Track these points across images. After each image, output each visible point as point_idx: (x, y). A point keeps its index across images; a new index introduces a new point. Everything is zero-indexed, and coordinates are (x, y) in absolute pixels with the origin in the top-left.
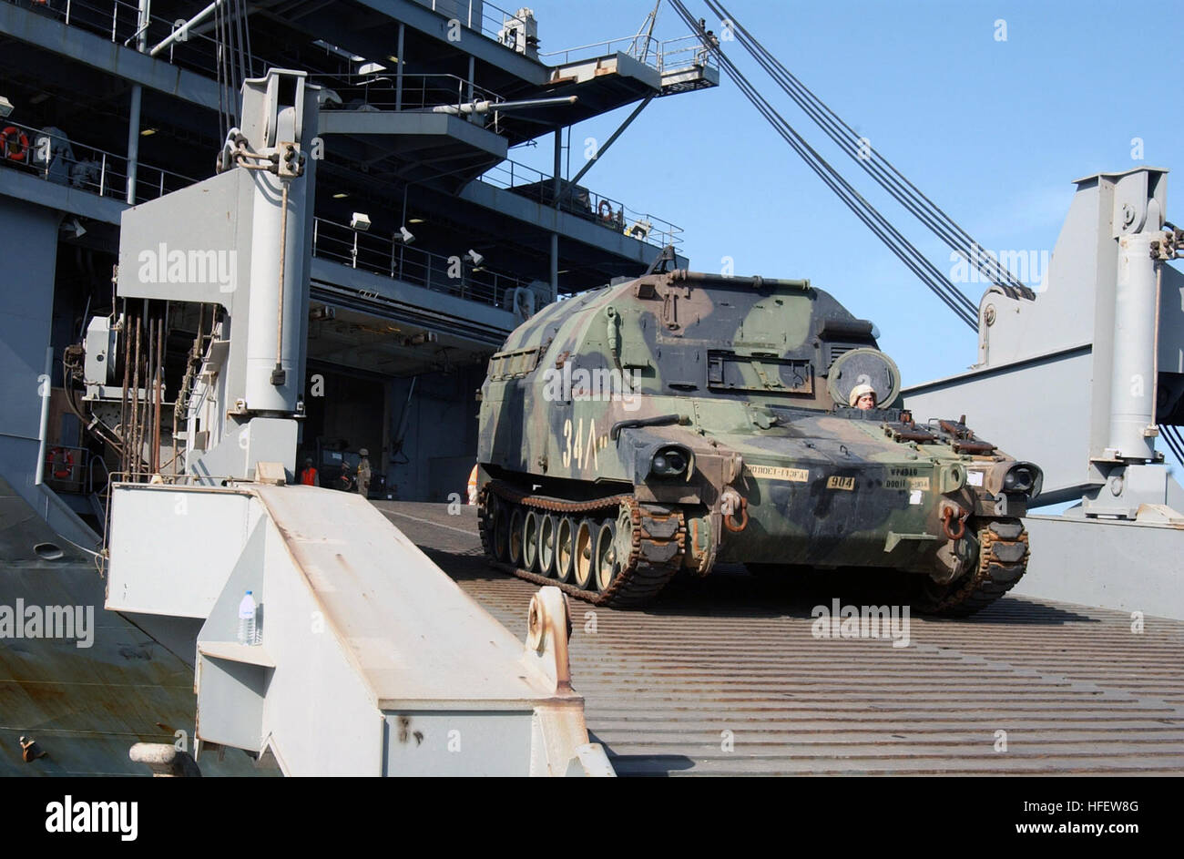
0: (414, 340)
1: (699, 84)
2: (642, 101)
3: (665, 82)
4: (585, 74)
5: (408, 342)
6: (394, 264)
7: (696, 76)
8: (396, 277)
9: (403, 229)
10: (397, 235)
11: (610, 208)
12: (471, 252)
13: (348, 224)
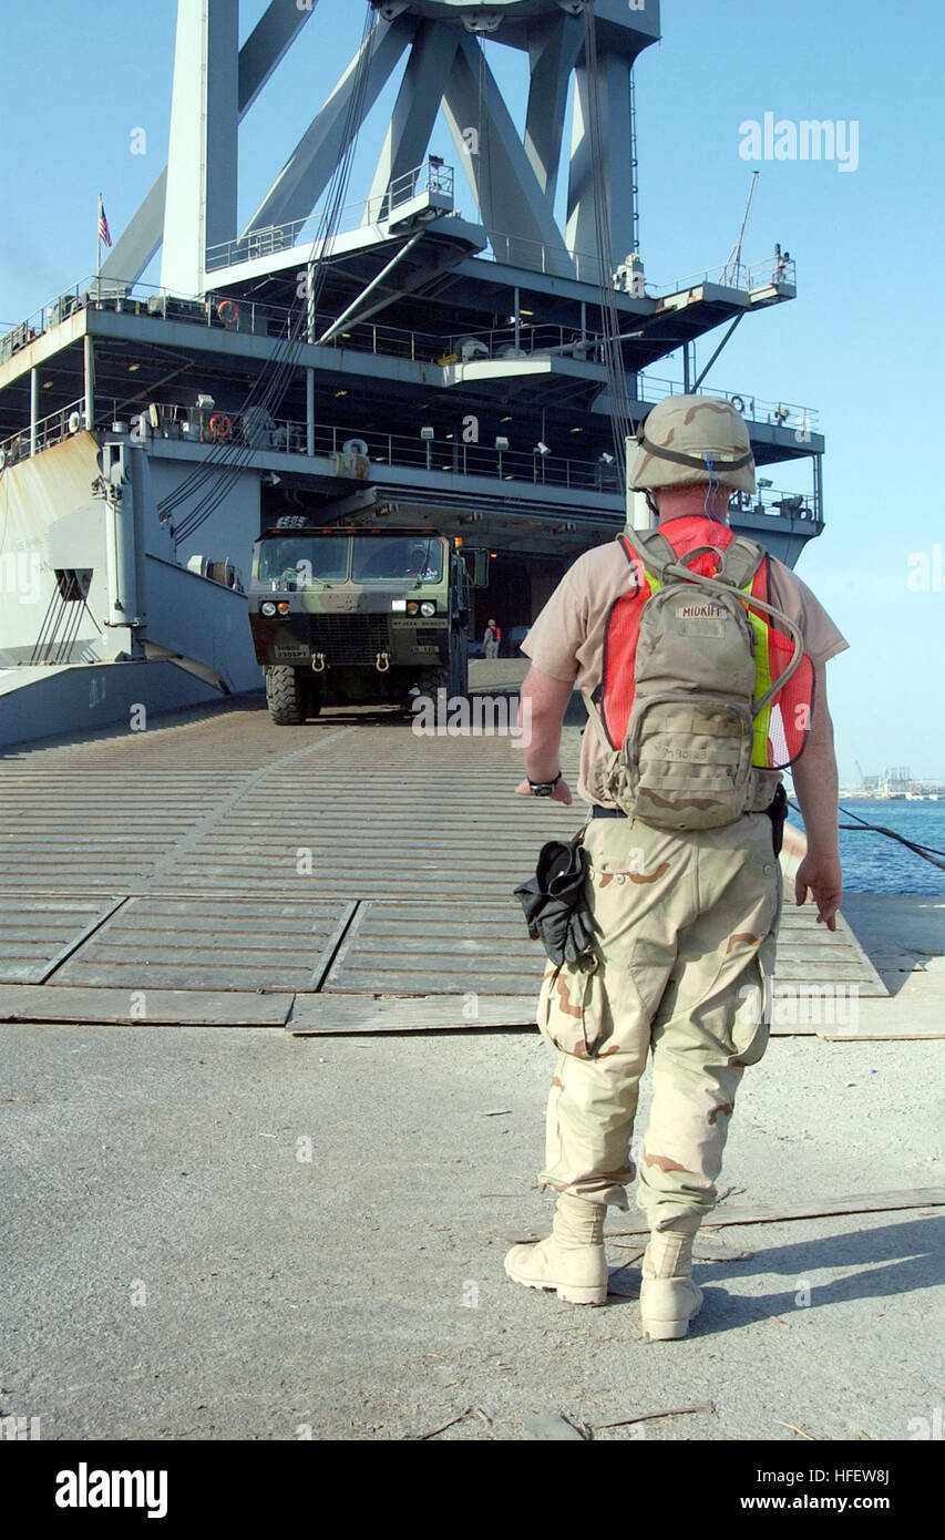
0: (559, 530)
1: (780, 298)
2: (734, 319)
3: (754, 299)
4: (681, 302)
5: (555, 531)
6: (535, 472)
7: (774, 292)
8: (539, 481)
9: (540, 445)
10: (535, 450)
11: (741, 400)
12: (605, 455)
13: (493, 447)
